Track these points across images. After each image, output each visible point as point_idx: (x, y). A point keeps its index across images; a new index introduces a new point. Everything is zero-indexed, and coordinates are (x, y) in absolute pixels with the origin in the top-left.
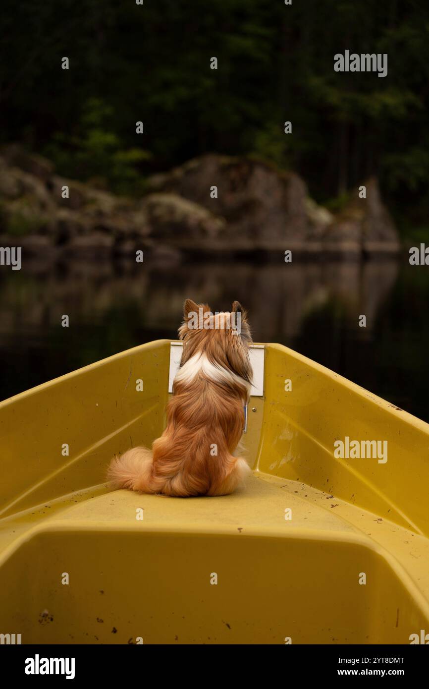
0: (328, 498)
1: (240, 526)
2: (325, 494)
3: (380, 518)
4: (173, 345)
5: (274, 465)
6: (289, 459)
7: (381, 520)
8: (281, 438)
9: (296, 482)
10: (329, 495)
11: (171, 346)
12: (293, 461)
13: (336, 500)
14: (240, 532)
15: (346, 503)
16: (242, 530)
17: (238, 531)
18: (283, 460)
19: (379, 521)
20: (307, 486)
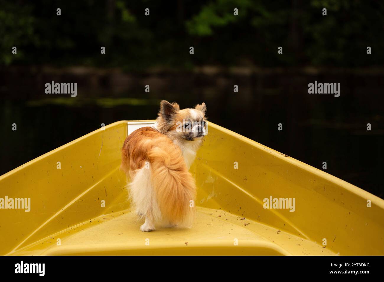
0: (241, 220)
1: (186, 242)
2: (239, 217)
3: (278, 230)
4: (129, 124)
5: (203, 200)
6: (213, 195)
7: (280, 231)
8: (207, 182)
9: (219, 210)
10: (242, 218)
11: (128, 125)
12: (216, 196)
13: (247, 221)
14: (187, 245)
15: (254, 222)
16: (188, 244)
17: (186, 245)
18: (209, 196)
19: (279, 233)
20: (227, 213)
